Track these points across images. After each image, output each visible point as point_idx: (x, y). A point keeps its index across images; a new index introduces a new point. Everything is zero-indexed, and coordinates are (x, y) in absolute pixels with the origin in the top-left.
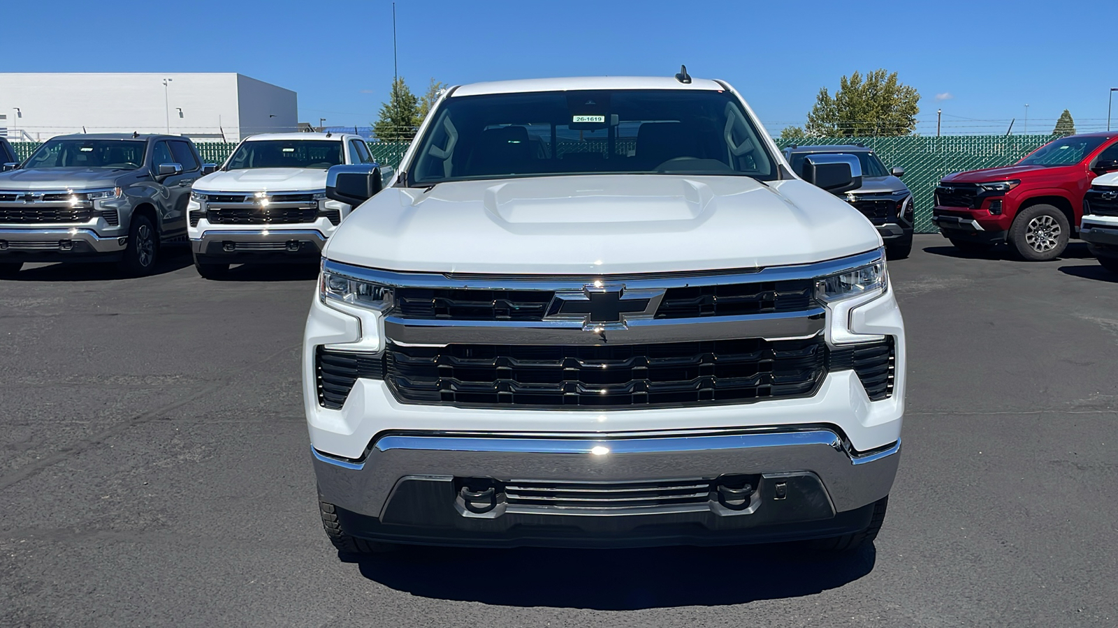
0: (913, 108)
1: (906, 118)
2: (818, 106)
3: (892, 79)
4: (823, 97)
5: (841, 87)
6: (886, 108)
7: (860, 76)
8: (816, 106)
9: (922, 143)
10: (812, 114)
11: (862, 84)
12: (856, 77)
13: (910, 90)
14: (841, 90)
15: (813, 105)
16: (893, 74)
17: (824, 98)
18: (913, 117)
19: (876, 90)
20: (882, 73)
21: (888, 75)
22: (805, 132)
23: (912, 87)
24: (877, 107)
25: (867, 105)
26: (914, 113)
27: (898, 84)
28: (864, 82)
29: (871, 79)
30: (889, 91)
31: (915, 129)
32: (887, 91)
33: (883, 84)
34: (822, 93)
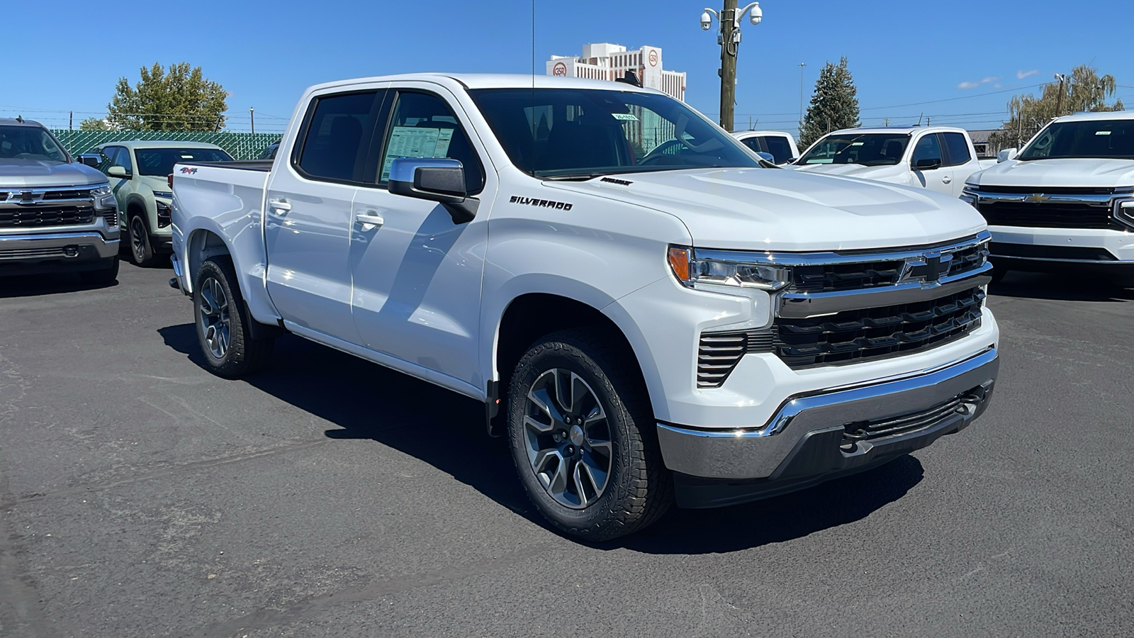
0: (221, 105)
1: (215, 115)
2: (119, 97)
3: (197, 74)
4: (123, 87)
5: (142, 79)
6: (193, 103)
7: (161, 68)
8: (116, 97)
9: (235, 140)
10: (112, 105)
11: (165, 76)
12: (156, 68)
13: (215, 85)
14: (142, 82)
15: (113, 96)
16: (197, 68)
17: (124, 89)
18: (222, 114)
19: (180, 84)
20: (186, 67)
21: (192, 69)
22: (107, 125)
23: (218, 82)
24: (184, 102)
25: (174, 99)
26: (223, 110)
27: (203, 79)
28: (166, 74)
29: (175, 73)
30: (194, 85)
31: (224, 126)
32: (193, 86)
33: (188, 78)
34: (122, 84)
